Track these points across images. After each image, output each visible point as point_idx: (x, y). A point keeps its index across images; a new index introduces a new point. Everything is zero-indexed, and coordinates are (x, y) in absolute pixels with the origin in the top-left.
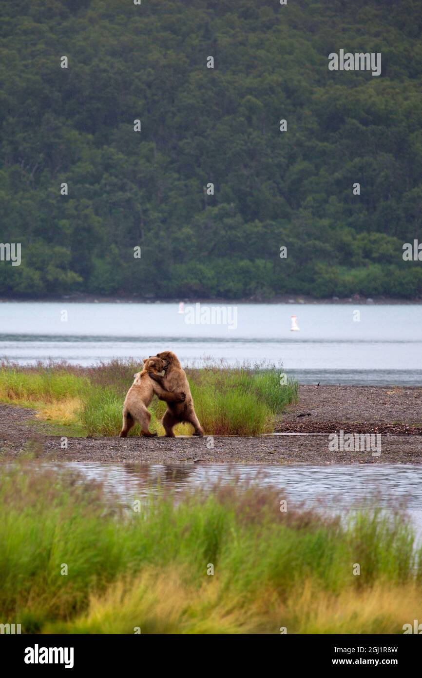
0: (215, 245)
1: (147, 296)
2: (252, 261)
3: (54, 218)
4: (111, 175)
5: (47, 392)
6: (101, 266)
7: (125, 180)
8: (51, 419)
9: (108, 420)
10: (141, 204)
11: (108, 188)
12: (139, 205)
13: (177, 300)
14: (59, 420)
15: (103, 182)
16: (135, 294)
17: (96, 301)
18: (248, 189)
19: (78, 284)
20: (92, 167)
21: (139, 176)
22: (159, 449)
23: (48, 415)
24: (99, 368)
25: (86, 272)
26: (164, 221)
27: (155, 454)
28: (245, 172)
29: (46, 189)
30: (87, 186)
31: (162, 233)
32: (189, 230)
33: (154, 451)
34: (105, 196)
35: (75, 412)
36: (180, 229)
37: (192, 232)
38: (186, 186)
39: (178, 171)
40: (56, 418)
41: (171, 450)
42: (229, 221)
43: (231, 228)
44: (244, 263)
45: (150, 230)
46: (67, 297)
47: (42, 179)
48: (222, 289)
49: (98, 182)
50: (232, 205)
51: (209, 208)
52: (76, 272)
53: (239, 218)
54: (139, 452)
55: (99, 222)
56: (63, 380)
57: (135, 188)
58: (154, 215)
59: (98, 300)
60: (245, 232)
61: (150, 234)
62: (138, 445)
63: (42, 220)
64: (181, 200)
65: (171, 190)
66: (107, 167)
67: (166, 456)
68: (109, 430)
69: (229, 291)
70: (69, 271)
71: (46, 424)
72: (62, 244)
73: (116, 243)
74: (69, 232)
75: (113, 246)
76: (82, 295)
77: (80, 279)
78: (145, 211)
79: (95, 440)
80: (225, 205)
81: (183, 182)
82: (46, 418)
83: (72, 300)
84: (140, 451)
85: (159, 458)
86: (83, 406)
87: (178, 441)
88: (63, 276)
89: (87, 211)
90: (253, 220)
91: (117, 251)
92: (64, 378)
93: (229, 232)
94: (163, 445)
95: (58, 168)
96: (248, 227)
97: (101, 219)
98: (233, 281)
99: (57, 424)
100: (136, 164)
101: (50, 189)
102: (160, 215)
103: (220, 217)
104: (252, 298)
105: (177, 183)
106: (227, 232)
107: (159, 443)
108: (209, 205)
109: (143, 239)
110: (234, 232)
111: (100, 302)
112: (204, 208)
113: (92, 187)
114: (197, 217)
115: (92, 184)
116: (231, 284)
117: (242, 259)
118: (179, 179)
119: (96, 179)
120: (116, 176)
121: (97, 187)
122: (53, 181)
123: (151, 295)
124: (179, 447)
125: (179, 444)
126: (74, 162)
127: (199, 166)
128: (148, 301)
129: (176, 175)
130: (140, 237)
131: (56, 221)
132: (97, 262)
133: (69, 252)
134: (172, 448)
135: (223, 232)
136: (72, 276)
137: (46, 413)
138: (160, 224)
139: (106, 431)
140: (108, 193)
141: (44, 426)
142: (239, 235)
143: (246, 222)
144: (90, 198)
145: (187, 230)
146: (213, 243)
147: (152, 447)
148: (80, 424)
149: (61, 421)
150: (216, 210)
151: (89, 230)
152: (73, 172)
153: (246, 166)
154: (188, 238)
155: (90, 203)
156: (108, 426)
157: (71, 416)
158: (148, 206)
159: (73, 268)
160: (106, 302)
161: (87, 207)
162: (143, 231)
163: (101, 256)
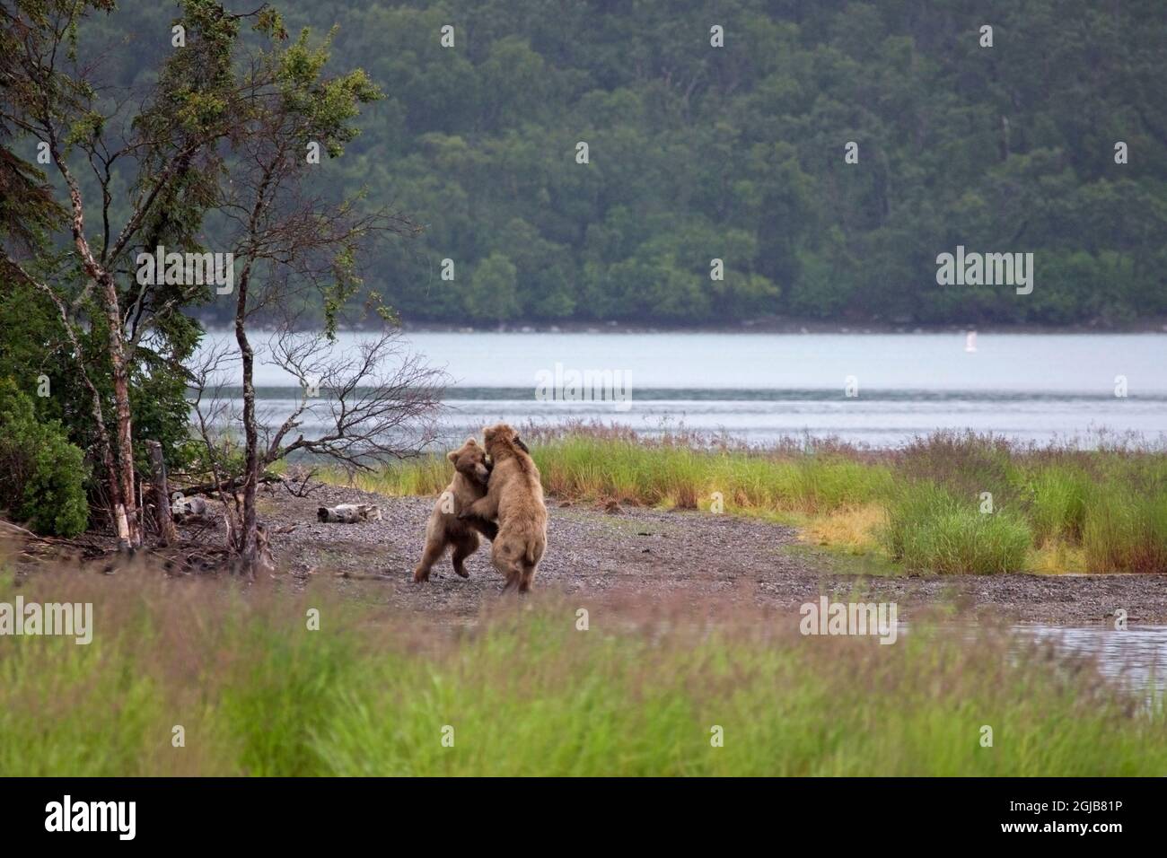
0: (1025, 224)
1: (898, 320)
2: (1094, 254)
3: (726, 178)
4: (831, 97)
5: (809, 494)
6: (812, 265)
7: (858, 107)
8: (829, 543)
9: (947, 544)
10: (887, 150)
11: (825, 122)
12: (883, 153)
13: (954, 327)
14: (845, 545)
15: (816, 110)
16: (876, 317)
17: (804, 330)
18: (1087, 121)
19: (769, 298)
20: (796, 83)
21: (883, 98)
22: (1049, 599)
23: (821, 536)
24: (913, 448)
25: (784, 276)
26: (929, 182)
27: (1043, 607)
28: (1080, 89)
29: (712, 124)
30: (788, 117)
31: (927, 204)
32: (975, 197)
33: (1040, 602)
34: (820, 136)
35: (872, 530)
36: (959, 197)
37: (981, 202)
38: (971, 116)
39: (956, 90)
40: (837, 541)
41: (1073, 600)
42: (1049, 180)
43: (1054, 193)
44: (1080, 258)
45: (902, 200)
46: (751, 323)
47: (705, 105)
48: (1037, 307)
49: (808, 111)
50: (1057, 151)
51: (1012, 156)
52: (767, 276)
53: (1069, 174)
54: (1012, 604)
55: (808, 184)
56: (840, 471)
57: (876, 121)
58: (912, 170)
59: (807, 328)
60: (1080, 200)
61: (904, 207)
62: (1009, 592)
63: (705, 182)
64: (961, 142)
65: (943, 124)
66: (825, 84)
67: (1063, 611)
68: (947, 563)
69: (1051, 309)
70: (753, 274)
71: (821, 552)
72: (742, 226)
73: (841, 223)
74: (756, 201)
75: (835, 228)
76: (778, 318)
77: (775, 290)
78: (895, 164)
79: (927, 581)
80: (1043, 151)
81: (967, 109)
82: (820, 541)
83: (761, 327)
84: (1013, 601)
85: (1051, 615)
86: (888, 519)
87: (1083, 583)
88: (744, 283)
89: (786, 165)
90: (1094, 179)
91: (842, 238)
92: (841, 468)
93: (1051, 201)
94: (1056, 591)
95: (733, 86)
96: (1085, 190)
97: (813, 179)
98: (1058, 292)
99: (841, 553)
100: (877, 76)
101: (719, 125)
102: (922, 171)
103: (1034, 174)
104: (1093, 322)
105: (953, 111)
106: (1046, 200)
107: (1047, 586)
108: (1013, 150)
109: (891, 215)
110: (1061, 202)
111: (812, 331)
112: (1004, 157)
113: (796, 120)
114: (991, 175)
115: (795, 113)
116: (1055, 297)
117: (1074, 250)
118: (957, 104)
119: (803, 105)
120: (841, 100)
121: (806, 119)
122: (724, 110)
123: (906, 318)
124: (1086, 594)
125: (1085, 589)
126: (762, 75)
127: (994, 80)
128: (900, 330)
129: (952, 97)
130: (886, 210)
131: (730, 183)
132: (807, 259)
133: (753, 241)
134: (1073, 596)
135: (1039, 202)
136: (759, 284)
137: (817, 532)
138: (922, 187)
139: (943, 566)
140: (826, 131)
141: (818, 556)
142: (1070, 206)
143: (1084, 181)
144: (792, 141)
145: (973, 198)
146: (1021, 221)
147: (1036, 595)
148: (883, 552)
149: (847, 548)
150: (1026, 161)
151: (790, 199)
152: (761, 93)
153: (1081, 79)
154: (975, 212)
155: (793, 148)
156: (945, 556)
157: (863, 537)
158: (900, 153)
159: (760, 271)
160: (822, 331)
161: (787, 157)
162: (890, 202)
163: (814, 247)
